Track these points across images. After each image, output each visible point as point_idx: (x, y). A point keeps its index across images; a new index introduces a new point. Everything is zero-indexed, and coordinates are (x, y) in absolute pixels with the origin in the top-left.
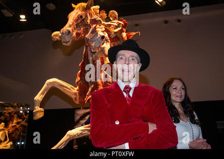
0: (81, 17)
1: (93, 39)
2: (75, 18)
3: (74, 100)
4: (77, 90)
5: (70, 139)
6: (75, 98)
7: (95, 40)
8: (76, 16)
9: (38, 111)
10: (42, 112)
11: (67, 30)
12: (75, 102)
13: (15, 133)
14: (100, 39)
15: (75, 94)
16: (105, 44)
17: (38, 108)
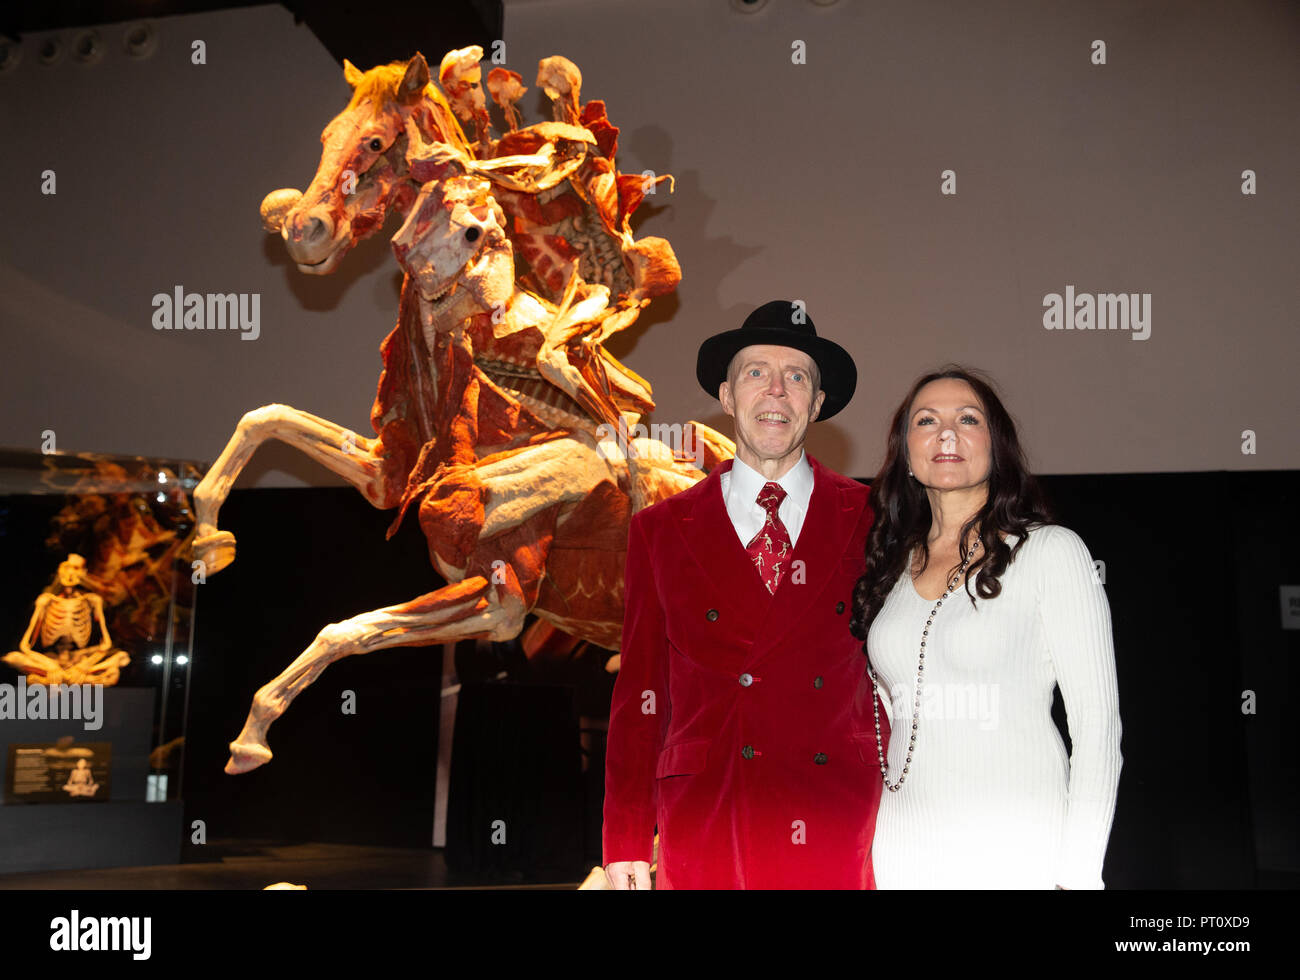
0: (376, 145)
1: (425, 248)
2: (346, 154)
3: (364, 492)
4: (378, 453)
5: (331, 655)
6: (370, 487)
7: (433, 251)
8: (355, 142)
9: (210, 544)
10: (227, 545)
11: (312, 219)
12: (370, 500)
13: (142, 605)
14: (457, 244)
15: (368, 468)
16: (485, 259)
17: (209, 532)
